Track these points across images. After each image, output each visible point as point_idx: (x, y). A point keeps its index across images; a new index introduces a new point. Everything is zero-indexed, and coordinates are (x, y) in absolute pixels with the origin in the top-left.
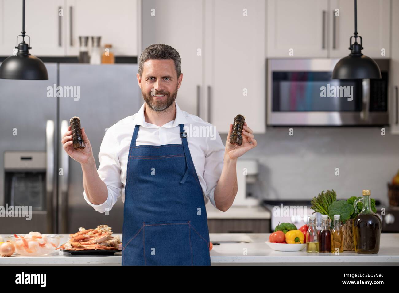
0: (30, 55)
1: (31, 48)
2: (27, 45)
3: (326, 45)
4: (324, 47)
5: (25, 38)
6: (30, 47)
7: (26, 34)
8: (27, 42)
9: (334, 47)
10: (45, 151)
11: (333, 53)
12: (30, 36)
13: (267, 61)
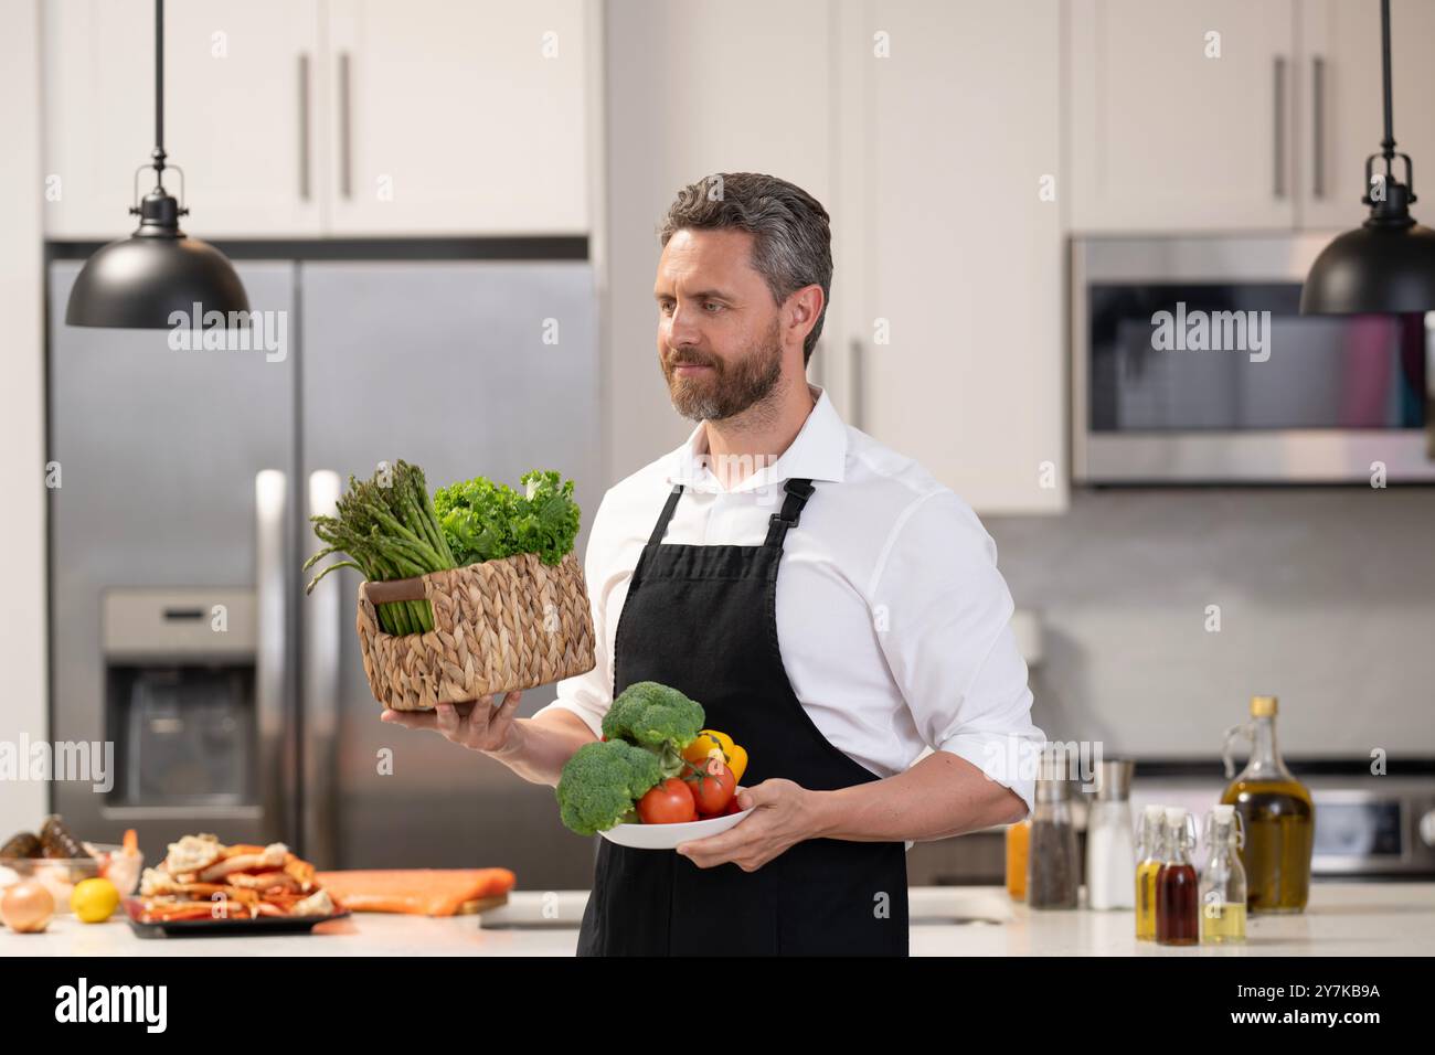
0: (184, 237)
1: (186, 212)
2: (173, 201)
3: (1288, 184)
4: (1279, 191)
5: (165, 173)
6: (185, 207)
7: (167, 161)
8: (172, 191)
9: (1319, 191)
10: (252, 586)
11: (1314, 212)
12: (181, 166)
13: (1069, 244)
